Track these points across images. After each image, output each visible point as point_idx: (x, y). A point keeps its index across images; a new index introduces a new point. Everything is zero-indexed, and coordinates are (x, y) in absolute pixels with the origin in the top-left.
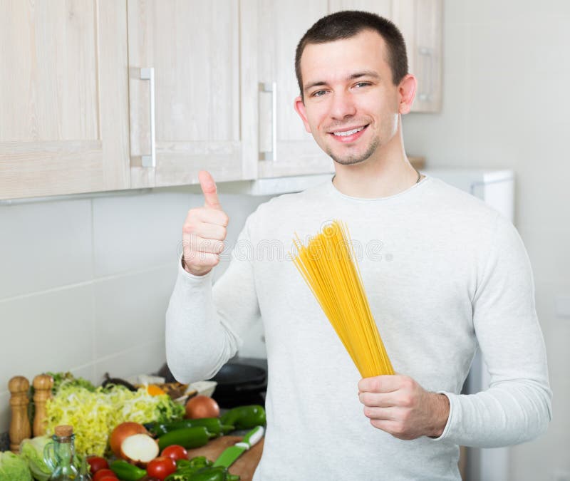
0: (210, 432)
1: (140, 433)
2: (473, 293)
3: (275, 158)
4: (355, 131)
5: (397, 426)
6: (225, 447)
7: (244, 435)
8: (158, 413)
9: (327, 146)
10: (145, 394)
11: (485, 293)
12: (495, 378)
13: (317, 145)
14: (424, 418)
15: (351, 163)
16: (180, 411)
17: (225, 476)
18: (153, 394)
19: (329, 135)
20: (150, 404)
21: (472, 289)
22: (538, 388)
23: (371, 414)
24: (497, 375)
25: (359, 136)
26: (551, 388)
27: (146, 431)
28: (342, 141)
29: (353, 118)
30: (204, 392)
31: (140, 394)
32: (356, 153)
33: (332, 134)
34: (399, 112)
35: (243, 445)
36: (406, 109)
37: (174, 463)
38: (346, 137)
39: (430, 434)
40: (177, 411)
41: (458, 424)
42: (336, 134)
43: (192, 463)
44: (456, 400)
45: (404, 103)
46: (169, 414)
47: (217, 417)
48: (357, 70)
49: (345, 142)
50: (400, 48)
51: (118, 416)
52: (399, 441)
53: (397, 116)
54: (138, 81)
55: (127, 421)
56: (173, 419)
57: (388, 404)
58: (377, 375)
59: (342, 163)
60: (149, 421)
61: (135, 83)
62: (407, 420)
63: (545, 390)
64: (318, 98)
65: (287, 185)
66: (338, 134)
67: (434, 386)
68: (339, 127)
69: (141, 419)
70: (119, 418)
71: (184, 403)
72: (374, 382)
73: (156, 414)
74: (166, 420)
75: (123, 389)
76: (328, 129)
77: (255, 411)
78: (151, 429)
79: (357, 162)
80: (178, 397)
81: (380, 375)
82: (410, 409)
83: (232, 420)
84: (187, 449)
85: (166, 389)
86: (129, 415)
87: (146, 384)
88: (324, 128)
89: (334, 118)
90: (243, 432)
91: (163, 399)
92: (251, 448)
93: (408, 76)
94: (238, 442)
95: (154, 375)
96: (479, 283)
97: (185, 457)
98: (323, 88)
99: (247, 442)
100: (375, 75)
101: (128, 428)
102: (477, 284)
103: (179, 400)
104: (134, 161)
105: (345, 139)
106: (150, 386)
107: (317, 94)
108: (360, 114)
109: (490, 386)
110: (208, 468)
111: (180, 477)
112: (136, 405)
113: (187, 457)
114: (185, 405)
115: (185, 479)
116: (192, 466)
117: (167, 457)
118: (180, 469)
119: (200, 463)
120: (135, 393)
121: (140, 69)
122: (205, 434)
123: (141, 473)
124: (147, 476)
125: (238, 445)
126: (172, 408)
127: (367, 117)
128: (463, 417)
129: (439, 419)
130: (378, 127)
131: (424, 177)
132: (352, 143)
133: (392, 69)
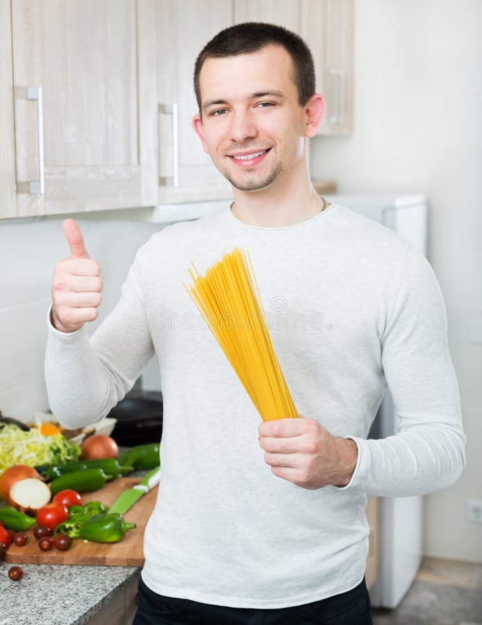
0: (106, 474)
1: (31, 477)
2: (381, 332)
3: (176, 183)
4: (257, 155)
5: (301, 474)
6: (123, 490)
7: (144, 476)
8: (52, 454)
9: (226, 170)
10: (37, 434)
11: (395, 330)
12: (404, 422)
13: (216, 169)
14: (329, 465)
15: (251, 189)
16: (75, 451)
17: (120, 524)
18: (46, 434)
19: (228, 159)
20: (42, 445)
21: (381, 327)
22: (452, 432)
23: (273, 461)
24: (408, 418)
25: (260, 161)
26: (464, 432)
27: (37, 475)
28: (242, 165)
29: (254, 141)
30: (102, 430)
31: (33, 434)
32: (257, 178)
33: (232, 157)
34: (306, 135)
35: (141, 488)
36: (313, 131)
37: (66, 510)
38: (247, 160)
39: (336, 483)
40: (72, 452)
41: (368, 472)
42: (235, 157)
43: (86, 509)
44: (364, 445)
45: (310, 125)
46: (64, 456)
47: (116, 458)
48: (260, 89)
49: (245, 166)
50: (307, 65)
51: (8, 458)
52: (303, 490)
53: (302, 139)
54: (24, 102)
55: (17, 464)
56: (67, 461)
57: (291, 450)
58: (279, 419)
59: (241, 189)
60: (41, 463)
61: (21, 103)
62: (311, 468)
63: (458, 434)
64: (218, 118)
65: (190, 211)
66: (238, 158)
67: (341, 430)
68: (238, 150)
69: (32, 462)
70: (9, 461)
71: (80, 442)
72: (275, 426)
73: (49, 456)
74: (60, 461)
75: (15, 429)
76: (229, 153)
78: (44, 472)
79: (258, 188)
80: (74, 437)
81: (283, 418)
82: (316, 456)
83: (131, 461)
84: (81, 492)
86: (19, 458)
87: (39, 424)
88: (222, 150)
89: (233, 140)
90: (143, 473)
91: (57, 439)
92: (150, 491)
93: (315, 97)
94: (137, 484)
96: (388, 319)
97: (78, 503)
98: (223, 107)
99: (146, 484)
100: (279, 95)
101: (18, 471)
102: (386, 321)
103: (74, 439)
104: (20, 188)
105: (245, 163)
106: (44, 425)
107: (216, 113)
108: (262, 137)
109: (399, 430)
110: (102, 515)
111: (72, 525)
112: (28, 446)
113: (81, 502)
114: (81, 445)
115: (78, 528)
116: (85, 513)
117: (58, 503)
118: (72, 517)
119: (95, 509)
120: (27, 433)
121: (26, 88)
122: (102, 476)
123: (30, 521)
124: (37, 525)
125: (136, 487)
126: (66, 449)
127: (270, 141)
128: (372, 464)
129: (346, 467)
130: (281, 151)
131: (330, 204)
132: (253, 167)
133: (298, 88)
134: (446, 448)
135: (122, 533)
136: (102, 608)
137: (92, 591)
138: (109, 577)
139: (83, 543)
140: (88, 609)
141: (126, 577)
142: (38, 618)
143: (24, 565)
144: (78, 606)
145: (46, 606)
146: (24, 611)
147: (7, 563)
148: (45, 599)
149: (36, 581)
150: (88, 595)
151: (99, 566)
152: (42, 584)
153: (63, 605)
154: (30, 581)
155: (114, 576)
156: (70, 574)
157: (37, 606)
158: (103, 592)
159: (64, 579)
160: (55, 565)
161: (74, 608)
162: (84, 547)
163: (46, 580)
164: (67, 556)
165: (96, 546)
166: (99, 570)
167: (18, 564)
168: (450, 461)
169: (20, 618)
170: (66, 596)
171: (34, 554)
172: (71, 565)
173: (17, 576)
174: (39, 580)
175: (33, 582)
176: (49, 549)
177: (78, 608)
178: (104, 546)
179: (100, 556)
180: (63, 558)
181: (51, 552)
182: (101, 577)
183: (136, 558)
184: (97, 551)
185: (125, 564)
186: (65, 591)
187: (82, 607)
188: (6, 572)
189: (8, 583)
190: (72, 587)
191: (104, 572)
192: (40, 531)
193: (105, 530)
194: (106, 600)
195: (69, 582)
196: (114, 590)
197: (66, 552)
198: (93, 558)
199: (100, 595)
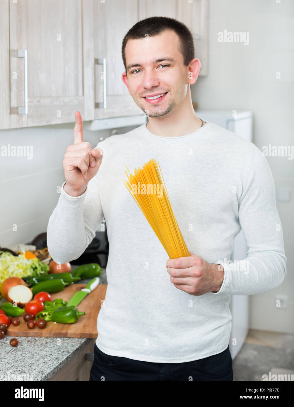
0: (65, 282)
1: (21, 284)
2: (239, 197)
3: (105, 107)
4: (159, 96)
6: (75, 292)
7: (87, 283)
8: (32, 270)
9: (142, 105)
10: (23, 258)
12: (250, 250)
15: (157, 116)
17: (76, 312)
18: (28, 258)
19: (143, 99)
20: (26, 265)
22: (278, 256)
24: (253, 248)
25: (162, 100)
27: (24, 283)
28: (151, 103)
29: (158, 88)
31: (20, 259)
32: (160, 110)
33: (145, 98)
34: (188, 83)
35: (86, 290)
36: (193, 81)
37: (42, 304)
38: (154, 100)
40: (44, 269)
41: (230, 283)
42: (146, 98)
43: (54, 303)
46: (39, 271)
47: (70, 272)
48: (160, 57)
51: (6, 273)
53: (187, 86)
54: (16, 59)
55: (11, 276)
56: (41, 274)
57: (186, 276)
58: (179, 257)
59: (151, 116)
60: (26, 275)
61: (14, 60)
63: (282, 257)
64: (136, 75)
66: (149, 98)
68: (148, 94)
69: (20, 275)
70: (6, 275)
71: (48, 263)
73: (30, 271)
74: (37, 275)
75: (9, 255)
76: (142, 95)
77: (94, 267)
78: (27, 281)
79: (160, 116)
80: (44, 259)
81: (181, 257)
83: (79, 274)
84: (51, 293)
85: (37, 254)
86: (13, 273)
87: (24, 252)
88: (139, 94)
89: (145, 88)
90: (86, 281)
91: (35, 261)
92: (92, 292)
94: (83, 288)
95: (29, 244)
96: (244, 189)
97: (49, 300)
98: (139, 68)
99: (89, 288)
100: (172, 60)
101: (12, 281)
103: (44, 261)
104: (13, 111)
105: (152, 102)
106: (26, 252)
107: (135, 72)
108: (162, 85)
110: (64, 307)
111: (47, 313)
112: (17, 266)
113: (51, 299)
114: (48, 265)
115: (50, 315)
116: (54, 305)
117: (37, 300)
118: (46, 308)
119: (59, 303)
120: (17, 257)
121: (17, 51)
122: (62, 283)
123: (21, 311)
124: (25, 313)
125: (83, 290)
126: (40, 267)
127: (167, 88)
128: (233, 279)
129: (218, 282)
130: (173, 94)
131: (206, 123)
132: (157, 104)
133: (183, 55)
134: (275, 266)
135: (77, 318)
136: (67, 363)
137: (60, 352)
138: (70, 344)
139: (53, 323)
140: (59, 363)
141: (80, 344)
142: (29, 369)
143: (19, 337)
144: (53, 362)
145: (33, 362)
146: (20, 365)
147: (8, 336)
148: (32, 358)
149: (27, 347)
150: (58, 355)
151: (63, 337)
152: (30, 349)
153: (44, 361)
154: (22, 347)
155: (73, 344)
156: (47, 343)
157: (28, 362)
158: (67, 353)
159: (43, 346)
160: (37, 337)
161: (50, 363)
162: (54, 326)
163: (32, 346)
164: (44, 331)
165: (61, 326)
166: (64, 340)
167: (15, 336)
168: (277, 273)
169: (18, 369)
170: (45, 356)
171: (24, 331)
172: (47, 337)
173: (15, 344)
174: (28, 346)
175: (25, 347)
176: (33, 327)
177: (53, 363)
178: (66, 326)
179: (64, 332)
180: (42, 333)
181: (34, 329)
182: (65, 344)
183: (86, 333)
184: (62, 329)
185: (79, 336)
186: (44, 352)
187: (55, 363)
188: (8, 342)
189: (10, 348)
190: (48, 350)
191: (67, 341)
192: (27, 317)
193: (67, 316)
194: (69, 358)
195: (46, 347)
196: (73, 352)
197: (43, 329)
198: (60, 333)
199: (65, 355)
